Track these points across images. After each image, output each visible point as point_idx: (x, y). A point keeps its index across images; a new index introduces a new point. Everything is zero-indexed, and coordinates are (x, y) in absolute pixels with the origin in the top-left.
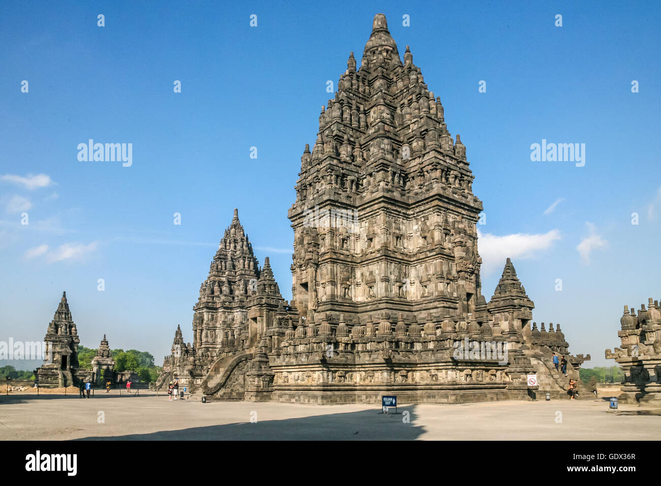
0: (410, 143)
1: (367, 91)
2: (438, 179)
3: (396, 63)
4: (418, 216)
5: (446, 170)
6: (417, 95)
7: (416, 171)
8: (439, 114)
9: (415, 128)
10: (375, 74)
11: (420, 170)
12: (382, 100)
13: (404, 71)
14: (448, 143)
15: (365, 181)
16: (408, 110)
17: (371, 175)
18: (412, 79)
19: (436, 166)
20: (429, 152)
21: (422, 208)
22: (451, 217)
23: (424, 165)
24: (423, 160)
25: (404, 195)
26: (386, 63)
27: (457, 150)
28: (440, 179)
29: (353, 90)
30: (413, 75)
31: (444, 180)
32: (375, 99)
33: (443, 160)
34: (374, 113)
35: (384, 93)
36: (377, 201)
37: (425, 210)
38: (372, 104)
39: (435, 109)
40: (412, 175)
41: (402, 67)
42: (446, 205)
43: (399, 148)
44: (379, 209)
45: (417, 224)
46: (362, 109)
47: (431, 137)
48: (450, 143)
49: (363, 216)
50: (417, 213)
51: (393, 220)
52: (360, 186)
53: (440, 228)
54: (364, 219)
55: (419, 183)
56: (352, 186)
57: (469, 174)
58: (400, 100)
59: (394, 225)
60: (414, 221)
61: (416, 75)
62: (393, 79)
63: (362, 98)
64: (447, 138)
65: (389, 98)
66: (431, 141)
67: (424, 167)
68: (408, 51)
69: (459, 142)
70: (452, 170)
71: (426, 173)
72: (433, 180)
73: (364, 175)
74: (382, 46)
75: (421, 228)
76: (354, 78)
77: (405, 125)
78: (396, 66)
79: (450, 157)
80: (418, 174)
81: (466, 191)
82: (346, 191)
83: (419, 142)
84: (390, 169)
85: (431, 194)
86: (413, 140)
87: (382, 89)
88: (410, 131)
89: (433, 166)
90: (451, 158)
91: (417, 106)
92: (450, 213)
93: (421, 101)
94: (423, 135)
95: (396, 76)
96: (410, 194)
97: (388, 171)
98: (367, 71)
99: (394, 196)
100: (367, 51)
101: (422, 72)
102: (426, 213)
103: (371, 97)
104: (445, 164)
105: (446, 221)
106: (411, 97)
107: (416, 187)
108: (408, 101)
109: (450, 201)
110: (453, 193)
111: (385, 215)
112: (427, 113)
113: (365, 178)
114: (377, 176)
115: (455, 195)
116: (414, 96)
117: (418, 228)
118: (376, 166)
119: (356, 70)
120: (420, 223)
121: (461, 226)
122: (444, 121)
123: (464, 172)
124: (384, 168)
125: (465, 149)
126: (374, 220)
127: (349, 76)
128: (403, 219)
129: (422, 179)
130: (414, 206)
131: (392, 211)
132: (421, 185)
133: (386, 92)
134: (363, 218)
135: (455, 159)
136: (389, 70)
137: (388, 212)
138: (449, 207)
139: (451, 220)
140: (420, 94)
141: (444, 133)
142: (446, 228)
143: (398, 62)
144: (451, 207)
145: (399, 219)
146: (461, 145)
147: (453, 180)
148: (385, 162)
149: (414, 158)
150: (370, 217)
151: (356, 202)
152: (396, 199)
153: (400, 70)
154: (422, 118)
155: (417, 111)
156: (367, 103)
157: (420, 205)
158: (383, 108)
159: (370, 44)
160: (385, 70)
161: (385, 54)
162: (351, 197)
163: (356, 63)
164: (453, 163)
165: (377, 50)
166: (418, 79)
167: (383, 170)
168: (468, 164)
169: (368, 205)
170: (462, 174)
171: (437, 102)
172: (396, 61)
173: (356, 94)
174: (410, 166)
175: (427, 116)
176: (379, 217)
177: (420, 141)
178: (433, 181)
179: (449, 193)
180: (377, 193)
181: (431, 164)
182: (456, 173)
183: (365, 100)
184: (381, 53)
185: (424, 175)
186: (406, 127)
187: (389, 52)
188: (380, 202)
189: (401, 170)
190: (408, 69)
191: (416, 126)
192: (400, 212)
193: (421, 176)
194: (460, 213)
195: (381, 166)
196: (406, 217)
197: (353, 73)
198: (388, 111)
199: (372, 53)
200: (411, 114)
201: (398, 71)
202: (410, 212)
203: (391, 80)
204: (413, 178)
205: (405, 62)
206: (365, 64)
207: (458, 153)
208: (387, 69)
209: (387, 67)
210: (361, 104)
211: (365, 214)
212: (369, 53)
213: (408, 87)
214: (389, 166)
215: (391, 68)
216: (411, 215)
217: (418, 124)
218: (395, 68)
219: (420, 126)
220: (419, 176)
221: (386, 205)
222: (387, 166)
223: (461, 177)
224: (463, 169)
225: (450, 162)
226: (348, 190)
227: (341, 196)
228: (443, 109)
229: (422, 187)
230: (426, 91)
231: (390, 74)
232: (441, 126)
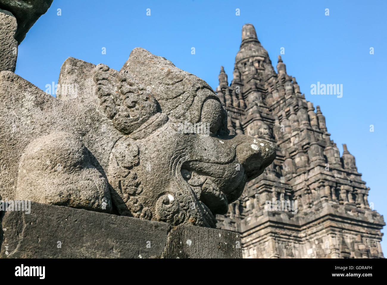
0: (292, 158)
1: (242, 104)
2: (327, 197)
3: (270, 73)
4: (311, 238)
5: (335, 185)
6: (294, 107)
7: (302, 188)
8: (321, 124)
9: (296, 142)
10: (248, 87)
11: (306, 187)
12: (258, 115)
13: (278, 82)
14: (334, 156)
15: (248, 203)
16: (287, 123)
17: (253, 197)
18: (288, 90)
19: (323, 182)
20: (313, 168)
21: (315, 230)
22: (348, 237)
23: (310, 183)
24: (309, 177)
25: (293, 216)
26: (259, 74)
27: (345, 162)
28: (329, 197)
29: (227, 105)
30: (288, 85)
31: (334, 197)
32: (250, 113)
33: (330, 176)
34: (251, 129)
35: (260, 106)
36: (262, 226)
37: (318, 231)
38: (248, 119)
39: (315, 120)
40: (299, 193)
41: (276, 77)
42: (340, 225)
43: (281, 163)
44: (266, 234)
45: (311, 247)
46: (238, 124)
47: (314, 152)
48: (336, 155)
49: (250, 243)
50: (309, 235)
51: (284, 245)
52: (244, 208)
53: (337, 251)
54: (252, 246)
55: (308, 201)
56: (234, 209)
57: (362, 186)
58: (277, 111)
59: (285, 251)
60: (307, 245)
61: (291, 85)
62: (267, 89)
63: (237, 113)
64: (332, 151)
65: (266, 110)
66: (315, 155)
67: (310, 184)
68: (280, 61)
69: (347, 152)
70: (343, 184)
71: (313, 191)
72: (322, 197)
73: (246, 197)
74: (253, 57)
75: (317, 253)
76: (227, 93)
77: (285, 139)
78: (270, 76)
79: (337, 170)
80: (306, 192)
81: (362, 206)
82: (229, 216)
83: (302, 157)
84: (273, 189)
85: (322, 214)
86: (295, 155)
87: (257, 102)
88: (292, 144)
89: (320, 183)
90: (339, 172)
91: (296, 119)
92: (347, 233)
93: (299, 113)
94: (305, 150)
95: (271, 87)
96: (299, 215)
97: (272, 192)
98: (240, 83)
99: (281, 219)
100: (237, 63)
101: (297, 81)
102: (320, 235)
103: (247, 111)
104: (333, 179)
105: (344, 243)
106: (288, 109)
107: (305, 207)
108: (286, 112)
109: (344, 219)
110: (347, 210)
111: (274, 241)
112: (307, 125)
113: (248, 200)
114: (261, 198)
115: (349, 212)
116: (291, 108)
117: (313, 253)
118: (258, 188)
119: (228, 85)
120: (314, 247)
121: (362, 247)
122: (327, 131)
123: (357, 185)
124: (267, 189)
125: (354, 158)
126: (262, 247)
127: (222, 91)
128: (295, 243)
129: (310, 197)
130: (304, 227)
131: (281, 236)
132: (310, 204)
133: (262, 105)
134: (250, 245)
135: (344, 172)
136: (263, 80)
137: (276, 237)
138: (344, 227)
139: (348, 241)
140: (298, 105)
141: (328, 144)
142: (344, 251)
143: (271, 72)
144: (347, 226)
145: (290, 244)
146: (349, 156)
147: (345, 195)
148: (268, 183)
149: (298, 174)
150: (258, 243)
151: (240, 228)
152: (284, 222)
153: (274, 81)
154: (303, 131)
155: (296, 124)
156: (243, 117)
157: (311, 227)
158: (259, 123)
159: (241, 56)
160: (258, 81)
161: (256, 65)
162: (234, 223)
163: (227, 77)
164: (342, 177)
165: (248, 61)
166: (293, 89)
167: (266, 191)
168: (360, 175)
169: (254, 230)
170: (354, 187)
171: (317, 111)
172: (269, 71)
173: (230, 109)
174: (296, 183)
175: (308, 129)
176: (267, 243)
177: (303, 155)
178: (322, 199)
179: (341, 210)
180: (262, 216)
181: (318, 180)
182: (346, 187)
183: (241, 114)
184: (252, 64)
185: (311, 193)
186: (286, 140)
187: (261, 63)
188: (266, 227)
189: (286, 189)
190: (282, 79)
191: (297, 139)
192: (290, 236)
193: (309, 193)
194: (359, 232)
195: (263, 188)
196: (298, 240)
197: (225, 88)
198: (265, 126)
199: (243, 65)
200: (290, 126)
201: (272, 82)
202: (302, 234)
203: (265, 90)
204: (300, 196)
205: (279, 72)
206: (237, 76)
207: (347, 164)
208: (260, 80)
209: (261, 77)
210: (237, 119)
211: (252, 240)
212: (240, 65)
213: (284, 98)
214: (272, 186)
215: (265, 79)
216: (303, 237)
217: (299, 138)
218: (268, 78)
219: (301, 139)
220: (306, 194)
221: (273, 230)
222: (270, 186)
223: (354, 191)
224: (355, 182)
225: (339, 176)
226: (231, 214)
227: (224, 223)
228: (324, 119)
229: (311, 206)
230: (304, 101)
231: (264, 84)
232: (324, 136)
